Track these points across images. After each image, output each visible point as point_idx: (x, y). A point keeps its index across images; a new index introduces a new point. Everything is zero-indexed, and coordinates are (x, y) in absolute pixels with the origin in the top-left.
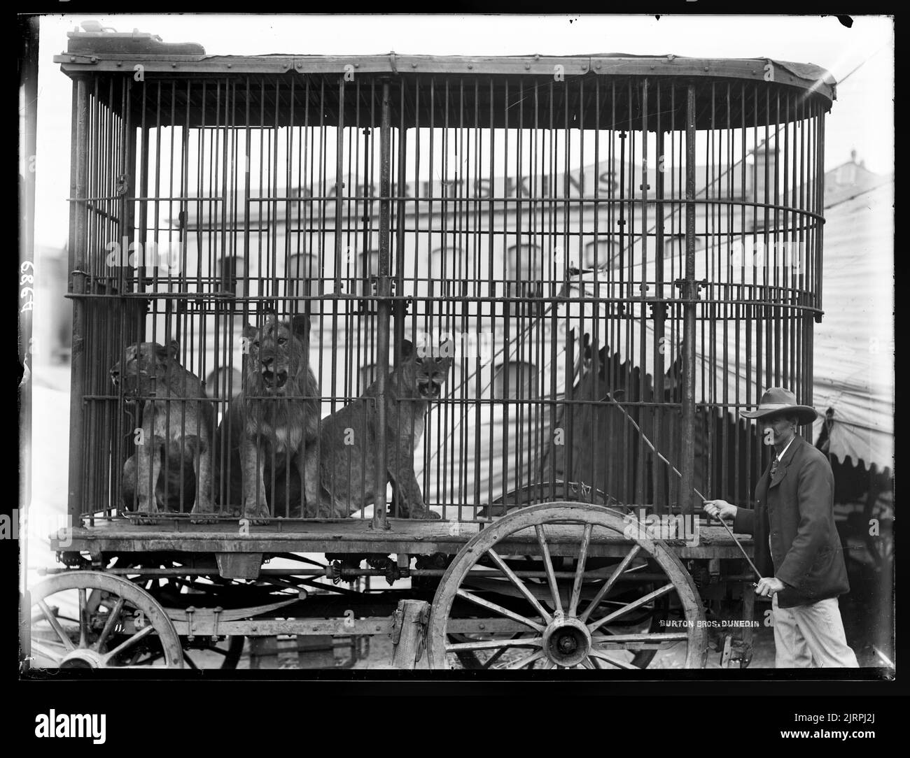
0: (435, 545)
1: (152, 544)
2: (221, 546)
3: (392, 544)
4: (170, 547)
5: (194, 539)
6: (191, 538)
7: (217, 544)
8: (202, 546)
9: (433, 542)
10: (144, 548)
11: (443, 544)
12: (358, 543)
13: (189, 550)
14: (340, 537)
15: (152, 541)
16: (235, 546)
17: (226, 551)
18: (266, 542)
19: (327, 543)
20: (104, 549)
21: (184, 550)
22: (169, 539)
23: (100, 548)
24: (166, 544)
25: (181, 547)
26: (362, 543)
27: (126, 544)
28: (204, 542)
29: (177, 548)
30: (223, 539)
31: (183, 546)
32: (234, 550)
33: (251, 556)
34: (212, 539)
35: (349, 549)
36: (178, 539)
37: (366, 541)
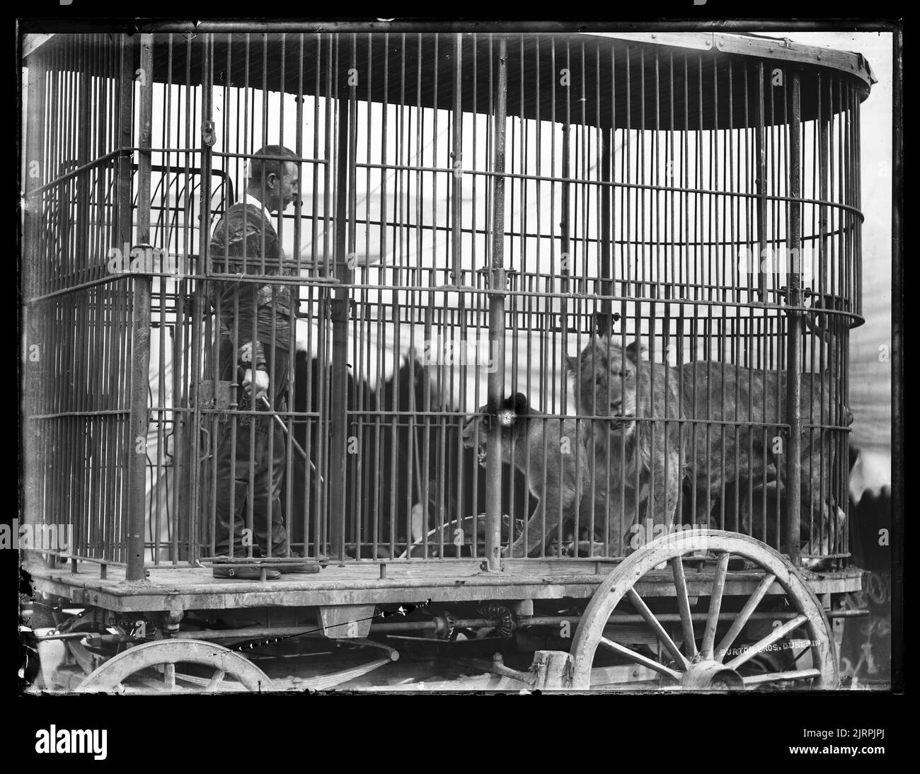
0: (562, 588)
1: (248, 598)
2: (329, 598)
3: (518, 587)
4: (269, 601)
5: (298, 590)
6: (295, 590)
7: (324, 595)
8: (307, 599)
9: (561, 584)
10: (237, 602)
11: (571, 586)
12: (482, 588)
13: (292, 604)
14: (463, 582)
15: (247, 594)
16: (345, 597)
17: (334, 603)
18: (381, 591)
19: (448, 588)
20: (187, 607)
21: (285, 604)
22: (268, 591)
23: (183, 606)
24: (264, 598)
25: (282, 601)
26: (487, 588)
27: (215, 598)
28: (309, 593)
29: (278, 603)
30: (332, 589)
31: (285, 599)
32: (344, 603)
33: (362, 609)
34: (319, 589)
35: (472, 595)
36: (280, 590)
37: (491, 585)
